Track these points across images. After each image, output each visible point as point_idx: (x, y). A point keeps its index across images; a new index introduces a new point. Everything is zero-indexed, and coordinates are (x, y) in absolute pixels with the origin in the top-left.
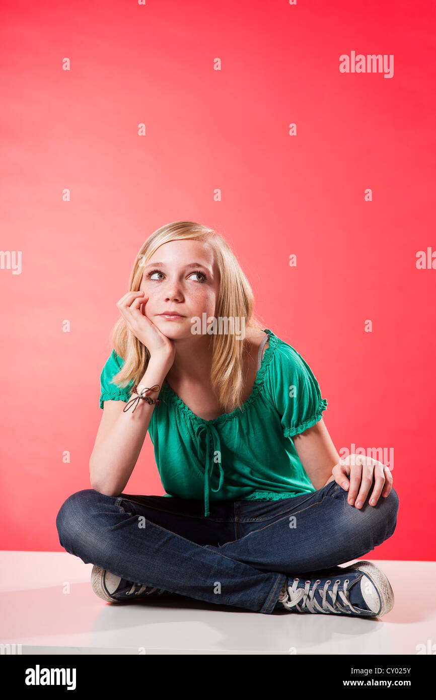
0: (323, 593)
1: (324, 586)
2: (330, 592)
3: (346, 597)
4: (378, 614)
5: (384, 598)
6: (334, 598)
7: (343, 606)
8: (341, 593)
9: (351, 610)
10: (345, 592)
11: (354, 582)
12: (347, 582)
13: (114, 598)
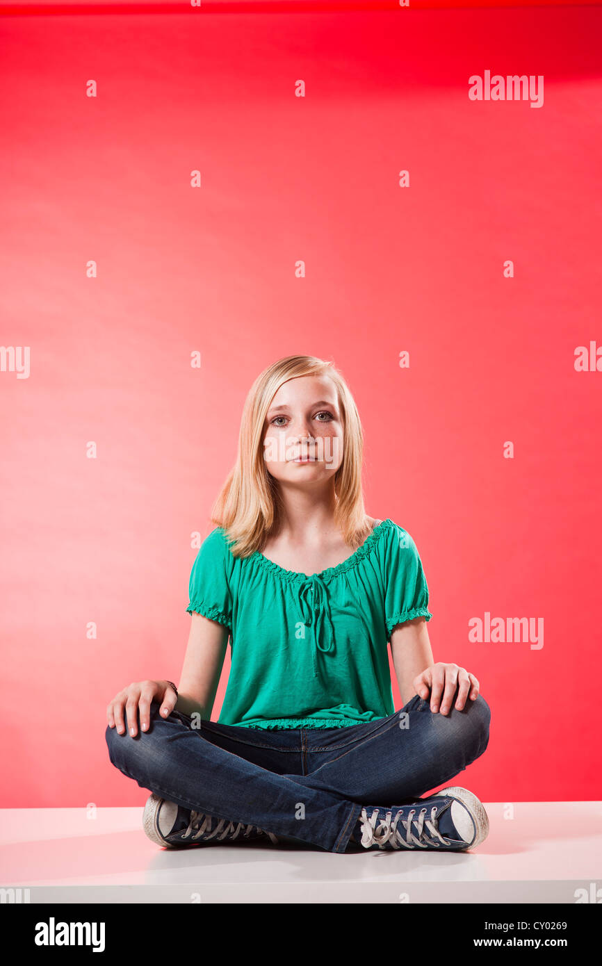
0: (407, 824)
1: (408, 816)
2: (415, 823)
3: (435, 827)
4: (471, 844)
5: (479, 824)
6: (420, 829)
7: (430, 838)
8: (428, 824)
9: (440, 842)
10: (434, 821)
11: (442, 809)
12: (435, 809)
13: (167, 841)
